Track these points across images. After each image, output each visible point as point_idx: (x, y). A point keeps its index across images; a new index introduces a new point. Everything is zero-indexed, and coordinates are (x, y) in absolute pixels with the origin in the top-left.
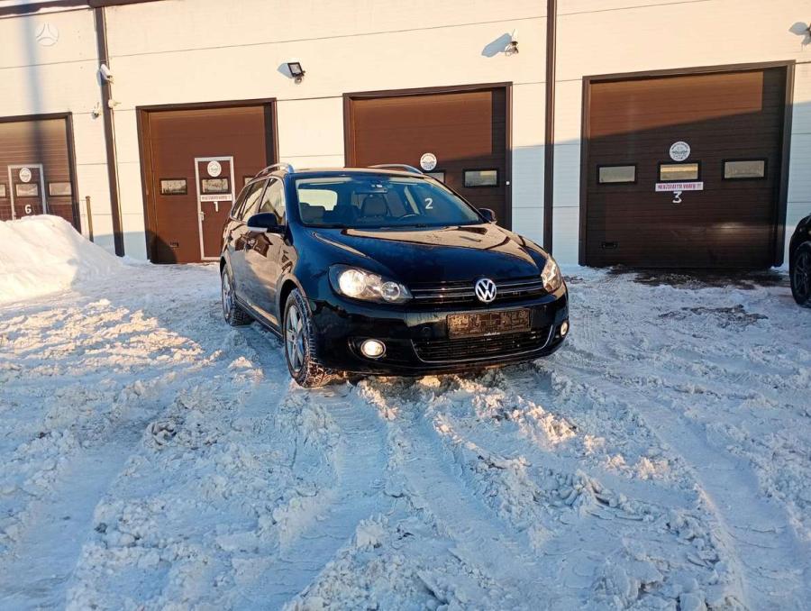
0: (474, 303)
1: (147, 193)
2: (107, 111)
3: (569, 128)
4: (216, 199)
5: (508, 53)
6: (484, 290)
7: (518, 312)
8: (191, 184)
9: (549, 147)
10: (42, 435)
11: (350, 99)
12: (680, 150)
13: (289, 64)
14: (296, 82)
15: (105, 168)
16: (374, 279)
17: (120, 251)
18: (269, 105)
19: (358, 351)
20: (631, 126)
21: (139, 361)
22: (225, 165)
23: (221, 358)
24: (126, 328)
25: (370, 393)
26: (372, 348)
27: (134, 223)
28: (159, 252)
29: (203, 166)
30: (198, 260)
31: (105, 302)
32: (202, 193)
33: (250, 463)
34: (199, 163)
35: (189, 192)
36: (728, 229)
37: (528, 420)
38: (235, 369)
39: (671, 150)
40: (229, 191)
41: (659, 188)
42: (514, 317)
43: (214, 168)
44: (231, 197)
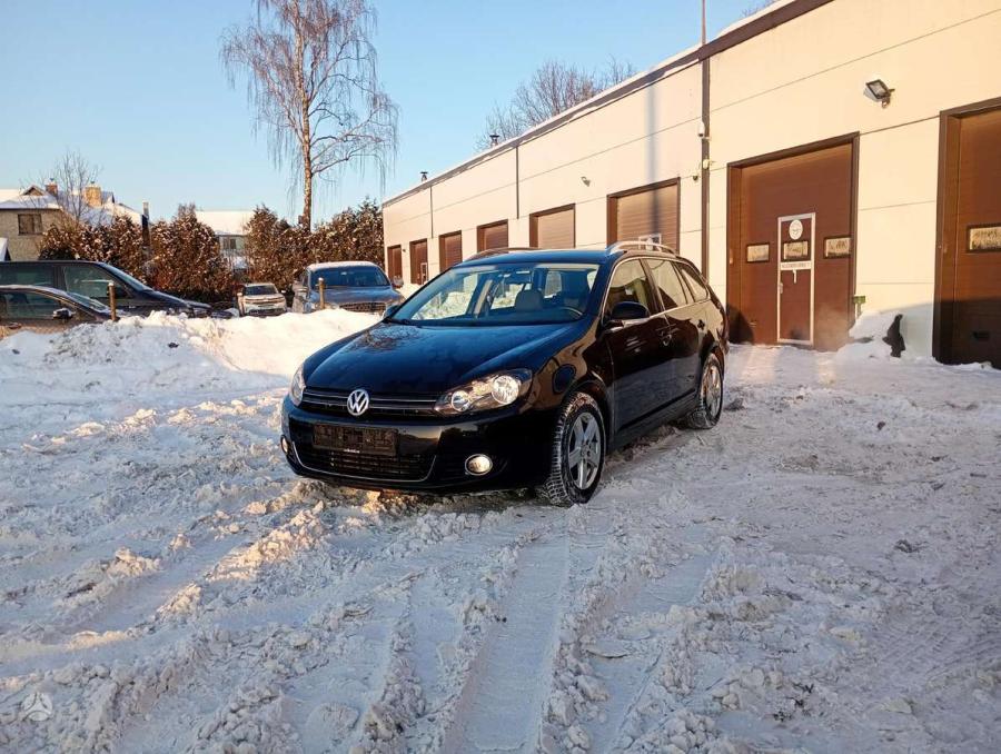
1: (731, 262)
2: (704, 172)
4: (795, 267)
7: (384, 432)
8: (773, 252)
13: (869, 85)
14: (884, 107)
15: (700, 235)
22: (806, 223)
29: (786, 225)
30: (774, 342)
32: (783, 260)
34: (783, 223)
35: (772, 260)
40: (807, 258)
43: (796, 230)
44: (810, 265)
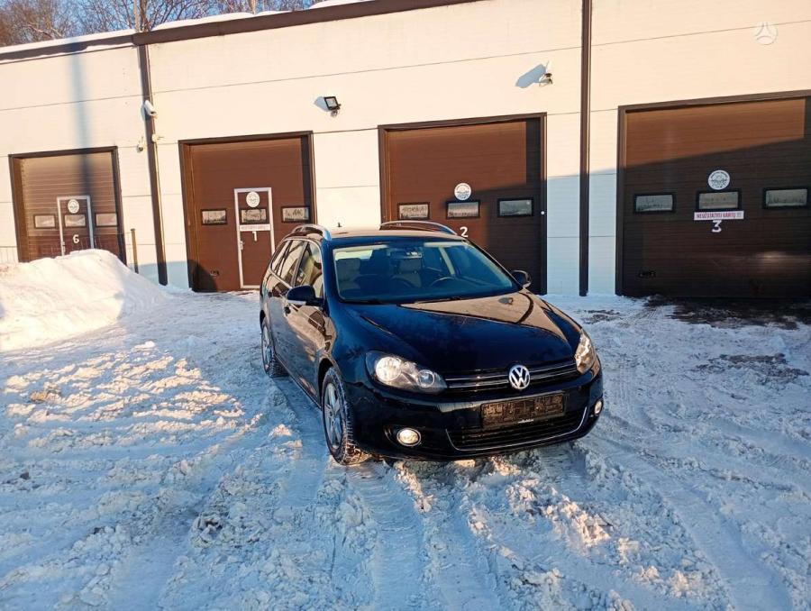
0: (508, 391)
1: (189, 224)
2: (151, 145)
3: (605, 158)
4: (255, 229)
5: (542, 84)
6: (518, 377)
7: (551, 397)
8: (230, 215)
9: (584, 178)
10: (96, 531)
11: (385, 131)
12: (719, 179)
13: (325, 98)
14: (332, 115)
15: (149, 200)
16: (409, 366)
17: (163, 280)
18: (305, 138)
19: (394, 438)
20: (669, 155)
21: (184, 426)
22: (263, 196)
23: (261, 423)
24: (171, 382)
25: (406, 477)
26: (407, 436)
27: (177, 252)
28: (201, 280)
29: (243, 197)
30: (238, 289)
31: (150, 345)
32: (241, 223)
33: (291, 573)
34: (239, 194)
35: (228, 222)
36: (771, 258)
37: (561, 518)
38: (275, 438)
39: (710, 179)
40: (267, 222)
41: (698, 216)
42: (548, 403)
43: (253, 199)
44: (269, 227)
